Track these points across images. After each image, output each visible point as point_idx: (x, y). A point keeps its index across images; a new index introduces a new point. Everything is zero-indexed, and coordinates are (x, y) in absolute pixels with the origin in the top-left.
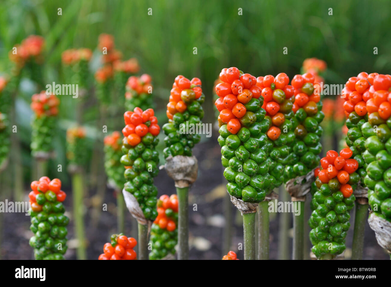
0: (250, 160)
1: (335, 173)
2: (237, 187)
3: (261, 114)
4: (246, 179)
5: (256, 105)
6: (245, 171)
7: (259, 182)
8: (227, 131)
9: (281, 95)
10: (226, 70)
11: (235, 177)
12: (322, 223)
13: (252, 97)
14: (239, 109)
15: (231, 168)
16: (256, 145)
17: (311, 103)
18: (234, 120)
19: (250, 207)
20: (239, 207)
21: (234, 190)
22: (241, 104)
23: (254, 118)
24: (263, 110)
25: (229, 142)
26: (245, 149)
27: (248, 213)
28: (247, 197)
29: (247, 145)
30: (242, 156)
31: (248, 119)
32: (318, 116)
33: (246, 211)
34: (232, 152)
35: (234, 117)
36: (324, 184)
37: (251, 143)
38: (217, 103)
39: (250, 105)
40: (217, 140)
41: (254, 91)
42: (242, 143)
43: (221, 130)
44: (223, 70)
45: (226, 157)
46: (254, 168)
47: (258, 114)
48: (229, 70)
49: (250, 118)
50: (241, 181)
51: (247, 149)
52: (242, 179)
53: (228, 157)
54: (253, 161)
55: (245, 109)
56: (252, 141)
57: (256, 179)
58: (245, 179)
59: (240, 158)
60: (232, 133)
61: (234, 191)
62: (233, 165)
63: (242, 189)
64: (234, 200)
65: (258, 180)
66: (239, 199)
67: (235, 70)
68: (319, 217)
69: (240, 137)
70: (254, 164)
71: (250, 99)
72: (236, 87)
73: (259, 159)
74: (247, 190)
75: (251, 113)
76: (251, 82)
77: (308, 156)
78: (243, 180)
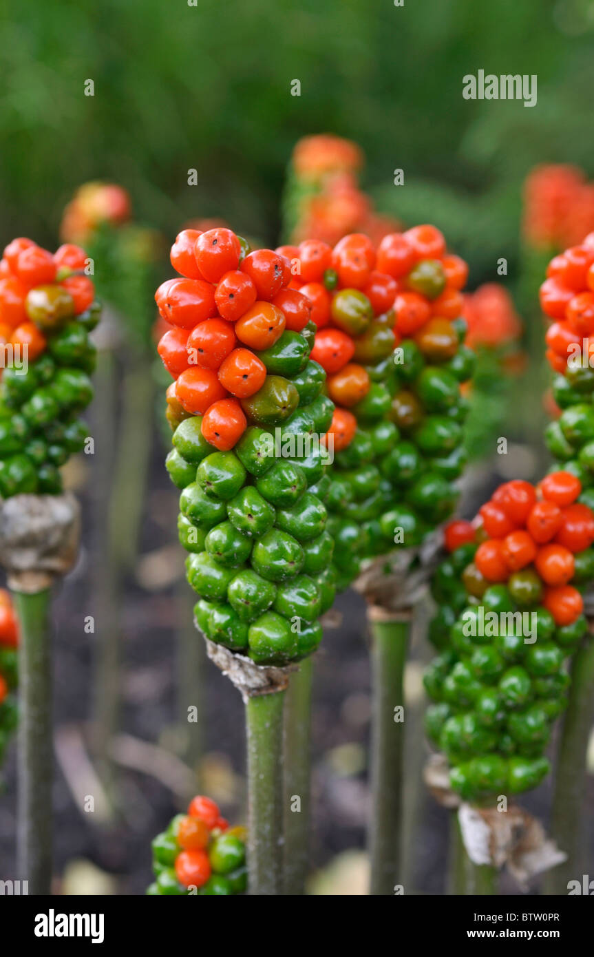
0: (278, 532)
1: (531, 553)
2: (232, 619)
3: (310, 381)
4: (264, 594)
5: (298, 356)
6: (260, 568)
7: (303, 600)
8: (202, 439)
9: (359, 311)
10: (194, 238)
11: (228, 585)
12: (488, 703)
13: (283, 329)
14: (246, 370)
15: (215, 560)
16: (298, 486)
17: (437, 324)
18: (225, 405)
19: (274, 677)
20: (238, 677)
21: (224, 628)
22: (250, 352)
23: (291, 397)
24: (316, 368)
25: (210, 478)
26: (261, 501)
27: (264, 695)
28: (268, 651)
29: (267, 486)
30: (252, 523)
31: (273, 402)
32: (458, 364)
33: (259, 689)
34: (217, 507)
35: (223, 394)
36: (496, 588)
37: (283, 478)
38: (164, 349)
39: (278, 353)
40: (165, 468)
41: (290, 308)
42: (251, 479)
43: (182, 438)
44: (182, 236)
45: (196, 523)
46: (290, 558)
47: (300, 382)
48: (208, 237)
49: (281, 401)
50: (247, 603)
51: (268, 499)
52: (251, 594)
53: (204, 524)
54: (286, 535)
55: (262, 369)
56: (284, 472)
57: (296, 591)
58: (262, 595)
59: (245, 529)
60: (218, 448)
61: (223, 632)
62: (221, 549)
63: (249, 624)
64: (220, 656)
65: (302, 595)
66: (238, 656)
67: (225, 236)
68: (476, 686)
69: (244, 461)
70: (289, 546)
71: (279, 336)
72: (231, 295)
73: (305, 530)
74: (266, 627)
75: (280, 381)
76: (279, 278)
77: (428, 489)
78: (255, 598)
